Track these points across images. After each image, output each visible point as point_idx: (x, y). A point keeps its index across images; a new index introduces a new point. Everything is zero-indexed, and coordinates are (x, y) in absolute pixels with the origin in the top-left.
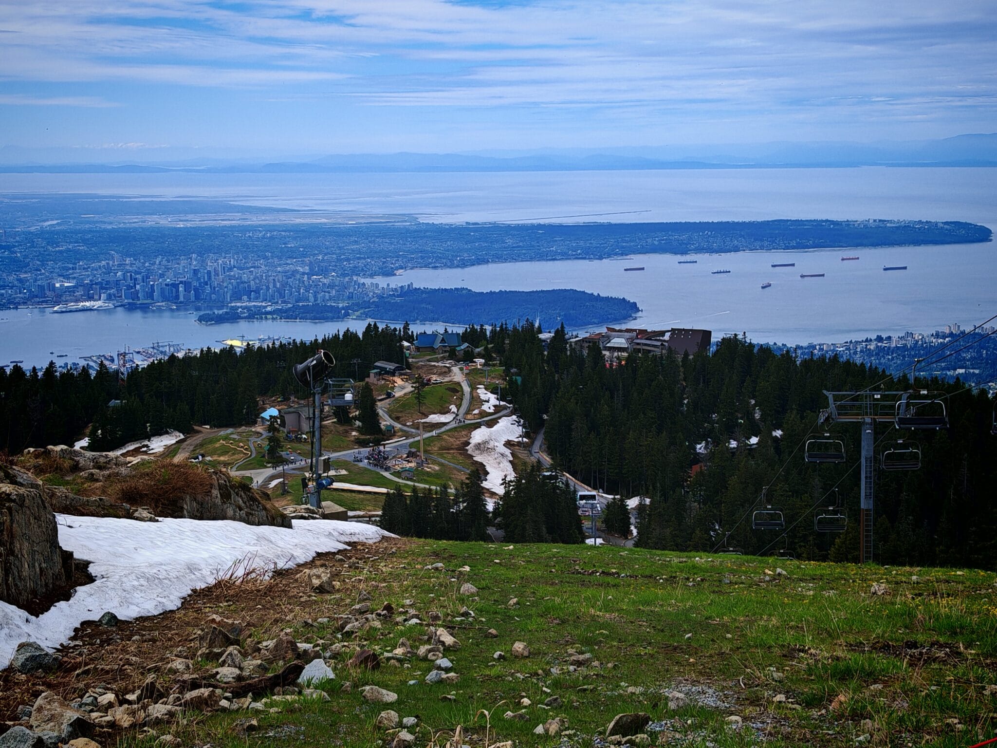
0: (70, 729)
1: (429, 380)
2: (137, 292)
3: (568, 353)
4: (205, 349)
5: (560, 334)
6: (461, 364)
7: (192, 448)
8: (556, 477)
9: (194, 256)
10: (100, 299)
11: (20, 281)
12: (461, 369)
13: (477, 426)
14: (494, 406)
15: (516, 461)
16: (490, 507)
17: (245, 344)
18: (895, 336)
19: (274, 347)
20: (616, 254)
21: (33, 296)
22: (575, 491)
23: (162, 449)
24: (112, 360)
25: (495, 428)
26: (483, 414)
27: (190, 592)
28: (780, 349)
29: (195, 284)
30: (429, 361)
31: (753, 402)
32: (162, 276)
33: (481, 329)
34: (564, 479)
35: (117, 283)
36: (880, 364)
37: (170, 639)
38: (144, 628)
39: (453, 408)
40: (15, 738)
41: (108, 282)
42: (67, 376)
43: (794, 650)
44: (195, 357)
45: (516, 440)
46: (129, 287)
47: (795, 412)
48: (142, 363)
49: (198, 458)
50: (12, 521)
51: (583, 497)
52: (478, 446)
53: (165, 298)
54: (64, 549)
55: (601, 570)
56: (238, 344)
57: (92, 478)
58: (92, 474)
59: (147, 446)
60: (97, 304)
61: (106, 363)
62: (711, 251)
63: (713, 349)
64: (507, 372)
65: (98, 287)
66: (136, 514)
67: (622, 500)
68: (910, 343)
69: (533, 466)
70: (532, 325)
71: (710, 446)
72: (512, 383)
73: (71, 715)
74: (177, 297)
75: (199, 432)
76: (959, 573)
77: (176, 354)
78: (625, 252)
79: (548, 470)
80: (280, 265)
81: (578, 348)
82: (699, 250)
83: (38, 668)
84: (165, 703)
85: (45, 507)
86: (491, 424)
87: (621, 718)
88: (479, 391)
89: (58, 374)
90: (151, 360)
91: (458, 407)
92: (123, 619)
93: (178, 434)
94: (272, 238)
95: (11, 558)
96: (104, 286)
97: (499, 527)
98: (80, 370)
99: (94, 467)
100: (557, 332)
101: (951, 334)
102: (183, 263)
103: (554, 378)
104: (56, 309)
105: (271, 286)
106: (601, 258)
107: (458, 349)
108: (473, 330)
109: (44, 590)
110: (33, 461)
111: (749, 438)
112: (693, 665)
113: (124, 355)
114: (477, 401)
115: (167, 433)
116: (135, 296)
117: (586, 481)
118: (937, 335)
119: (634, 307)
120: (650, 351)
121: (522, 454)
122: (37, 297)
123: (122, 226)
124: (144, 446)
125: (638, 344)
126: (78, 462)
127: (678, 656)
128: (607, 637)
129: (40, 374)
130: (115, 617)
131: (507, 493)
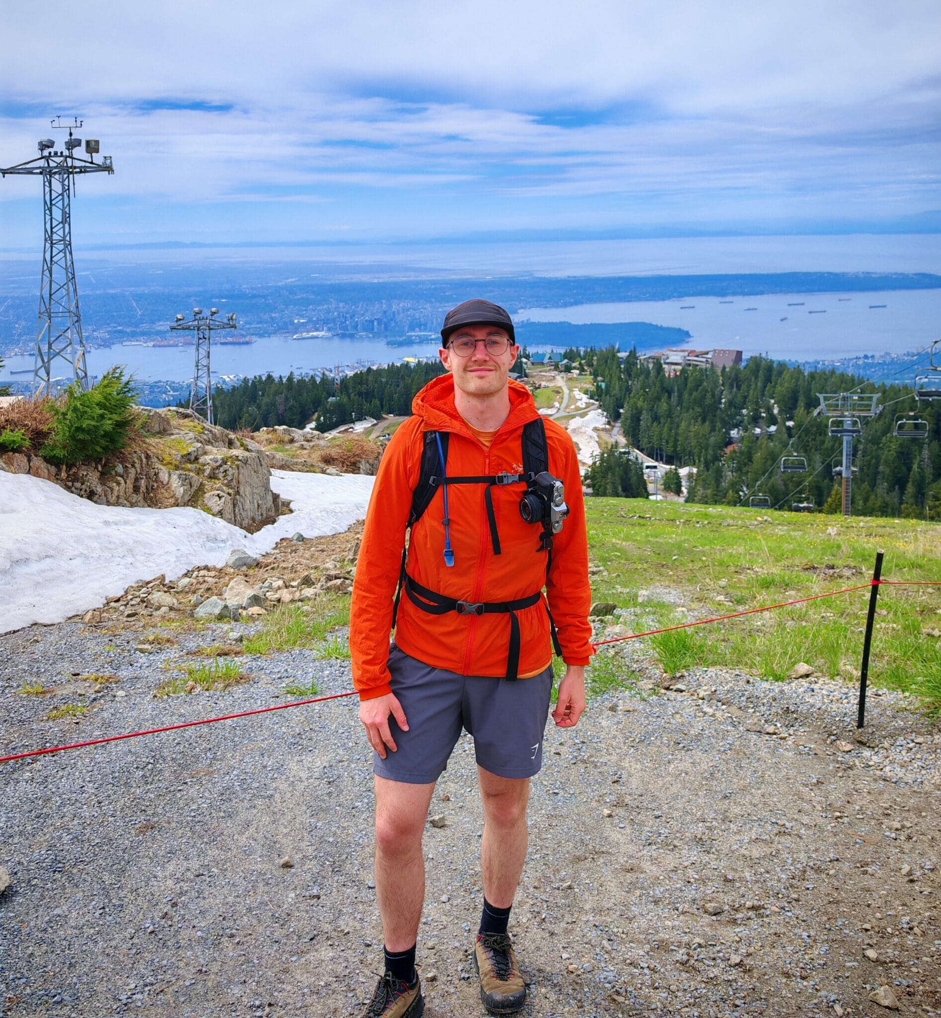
0: (249, 601)
1: (540, 385)
2: (347, 326)
3: (639, 366)
4: (391, 364)
5: (633, 354)
6: (563, 374)
7: (381, 430)
8: (628, 453)
9: (384, 301)
10: (323, 330)
11: (272, 318)
12: (563, 378)
13: (573, 417)
14: (586, 403)
15: (600, 441)
16: (582, 472)
17: (417, 360)
18: (877, 355)
19: (435, 363)
20: (674, 297)
21: (280, 328)
22: (642, 463)
23: (362, 430)
24: (331, 371)
25: (587, 418)
26: (578, 409)
27: (355, 522)
28: (793, 364)
29: (385, 320)
30: (540, 372)
31: (773, 401)
32: (363, 315)
33: (577, 350)
34: (635, 454)
35: (334, 320)
36: (866, 375)
37: (333, 550)
38: (320, 543)
39: (557, 404)
40: (211, 605)
41: (328, 320)
42: (301, 382)
43: (744, 568)
44: (384, 369)
45: (601, 427)
46: (342, 323)
47: (803, 408)
48: (350, 373)
49: (385, 436)
50: (239, 474)
51: (648, 467)
52: (574, 430)
53: (365, 330)
54: (274, 492)
55: (638, 515)
56: (412, 361)
57: (302, 448)
58: (302, 445)
59: (352, 428)
60: (321, 334)
61: (327, 373)
62: (744, 294)
63: (743, 364)
64: (595, 380)
65: (322, 322)
66: (328, 471)
67: (676, 469)
68: (888, 360)
69: (612, 445)
70: (613, 347)
71: (741, 432)
72: (598, 387)
73: (250, 592)
74: (373, 329)
75: (385, 419)
76: (896, 521)
77: (372, 367)
78: (681, 295)
79: (623, 447)
80: (441, 307)
81: (645, 364)
82: (735, 294)
83: (243, 565)
84: (315, 588)
85: (261, 465)
86: (583, 416)
87: (597, 605)
88: (574, 393)
89: (295, 380)
90: (356, 371)
91: (561, 403)
92: (308, 537)
93: (373, 420)
94: (435, 289)
95: (238, 497)
96: (326, 322)
97: (588, 486)
98: (310, 378)
99: (304, 441)
100: (631, 352)
101: (918, 354)
102: (377, 306)
103: (628, 383)
104: (295, 337)
105: (435, 321)
106: (663, 300)
107: (560, 363)
108: (571, 350)
109: (260, 518)
110: (266, 436)
111: (769, 427)
112: (671, 576)
113: (338, 367)
114: (574, 400)
115: (365, 419)
116: (346, 328)
117: (650, 455)
118: (908, 355)
119: (687, 334)
120: (697, 365)
121: (605, 436)
122: (283, 329)
123: (337, 282)
124: (351, 428)
125: (689, 360)
126: (294, 437)
127: (663, 570)
128: (618, 557)
129: (284, 380)
130: (302, 536)
131: (594, 463)
